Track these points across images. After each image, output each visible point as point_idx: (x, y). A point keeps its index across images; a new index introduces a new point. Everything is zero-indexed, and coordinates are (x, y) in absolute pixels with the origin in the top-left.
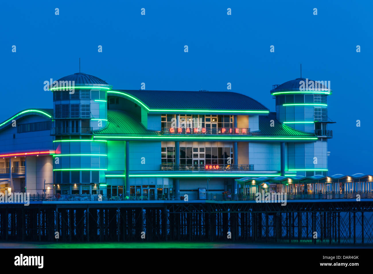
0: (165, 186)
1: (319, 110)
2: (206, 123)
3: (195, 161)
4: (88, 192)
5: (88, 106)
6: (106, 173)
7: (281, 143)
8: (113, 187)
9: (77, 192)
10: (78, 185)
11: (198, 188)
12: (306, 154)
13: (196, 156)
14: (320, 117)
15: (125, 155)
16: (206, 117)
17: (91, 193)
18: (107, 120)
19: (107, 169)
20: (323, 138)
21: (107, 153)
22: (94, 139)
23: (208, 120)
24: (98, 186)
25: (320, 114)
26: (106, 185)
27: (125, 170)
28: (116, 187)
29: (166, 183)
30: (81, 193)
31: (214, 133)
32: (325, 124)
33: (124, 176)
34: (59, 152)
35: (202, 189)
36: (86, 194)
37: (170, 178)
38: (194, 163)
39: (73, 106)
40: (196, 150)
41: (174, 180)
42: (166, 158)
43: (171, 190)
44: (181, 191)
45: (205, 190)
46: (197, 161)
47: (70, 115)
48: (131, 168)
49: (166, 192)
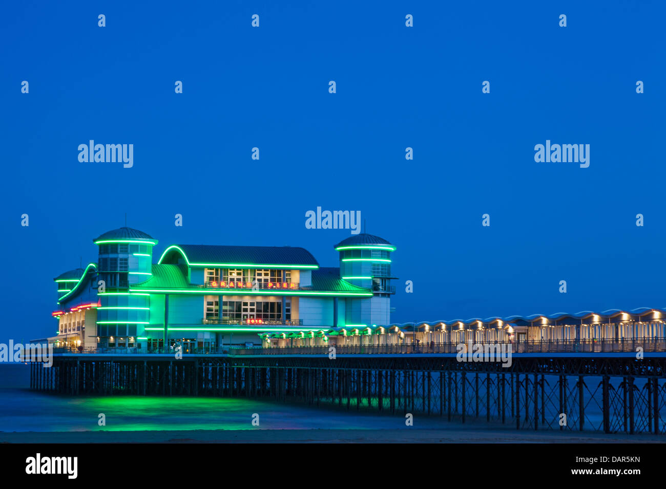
0: (206, 339)
1: (378, 265)
2: (257, 277)
3: (244, 315)
4: (124, 345)
5: (126, 260)
6: (146, 326)
7: (334, 298)
8: (154, 340)
9: (113, 345)
10: (115, 338)
11: (246, 342)
12: (372, 310)
13: (246, 310)
14: (378, 272)
15: (164, 309)
16: (257, 272)
17: (127, 345)
18: (151, 274)
19: (149, 322)
20: (382, 294)
21: (149, 306)
22: (131, 292)
23: (260, 275)
24: (135, 339)
25: (378, 269)
26: (146, 338)
27: (164, 324)
28: (157, 340)
29: (207, 337)
30: (117, 346)
31: (266, 287)
32: (385, 280)
33: (163, 329)
34: (100, 305)
35: (249, 343)
36: (122, 347)
37: (212, 332)
38: (244, 317)
39: (112, 259)
40: (246, 304)
41: (217, 334)
42: (214, 312)
43: (213, 343)
44: (224, 344)
45: (252, 344)
46: (247, 315)
47: (119, 269)
48: (170, 322)
49: (207, 346)
